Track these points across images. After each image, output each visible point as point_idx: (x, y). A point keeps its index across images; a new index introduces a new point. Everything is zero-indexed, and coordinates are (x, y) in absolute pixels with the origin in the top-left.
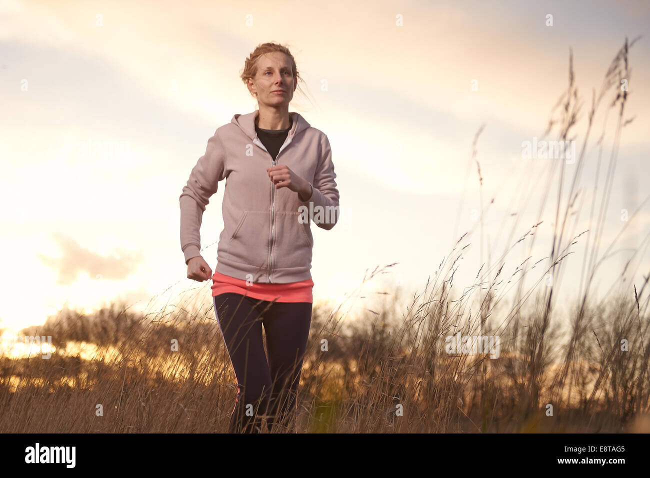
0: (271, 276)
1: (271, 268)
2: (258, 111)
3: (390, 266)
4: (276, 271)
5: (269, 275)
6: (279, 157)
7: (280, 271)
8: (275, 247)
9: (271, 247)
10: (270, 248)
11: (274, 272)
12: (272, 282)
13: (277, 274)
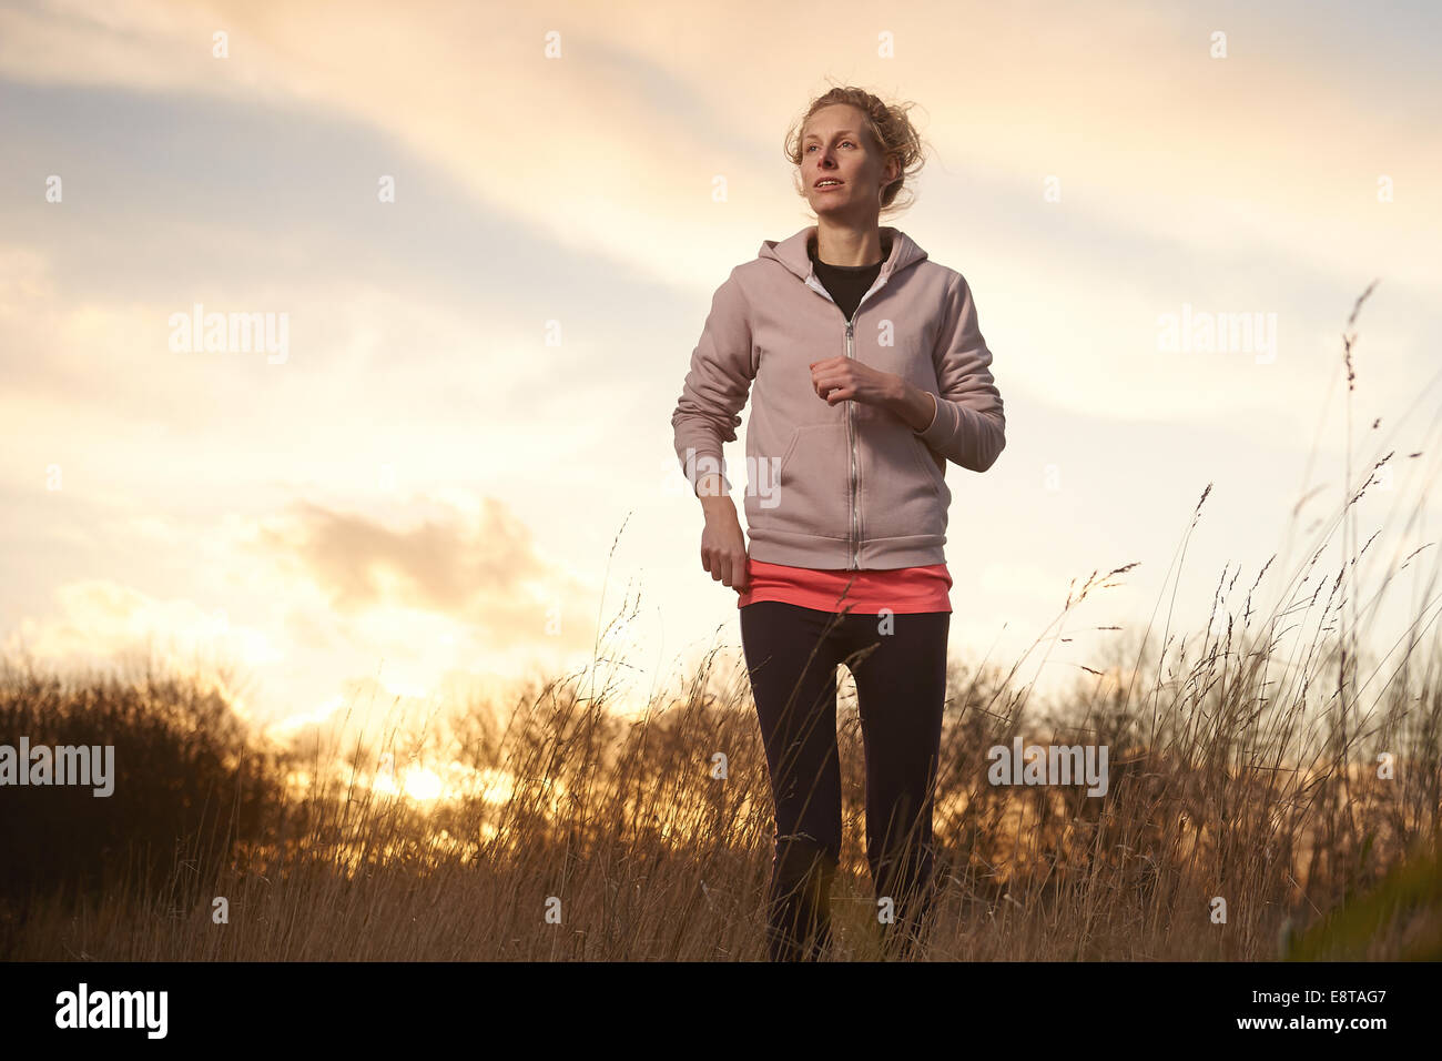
0: (859, 553)
1: (856, 540)
2: (817, 227)
3: (1122, 570)
4: (867, 545)
5: (855, 552)
6: (859, 314)
7: (876, 545)
8: (861, 495)
9: (854, 493)
10: (851, 496)
11: (863, 547)
12: (860, 568)
13: (870, 550)
